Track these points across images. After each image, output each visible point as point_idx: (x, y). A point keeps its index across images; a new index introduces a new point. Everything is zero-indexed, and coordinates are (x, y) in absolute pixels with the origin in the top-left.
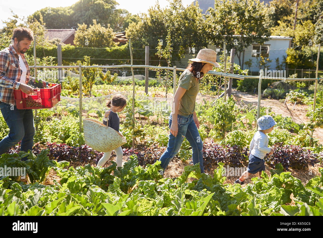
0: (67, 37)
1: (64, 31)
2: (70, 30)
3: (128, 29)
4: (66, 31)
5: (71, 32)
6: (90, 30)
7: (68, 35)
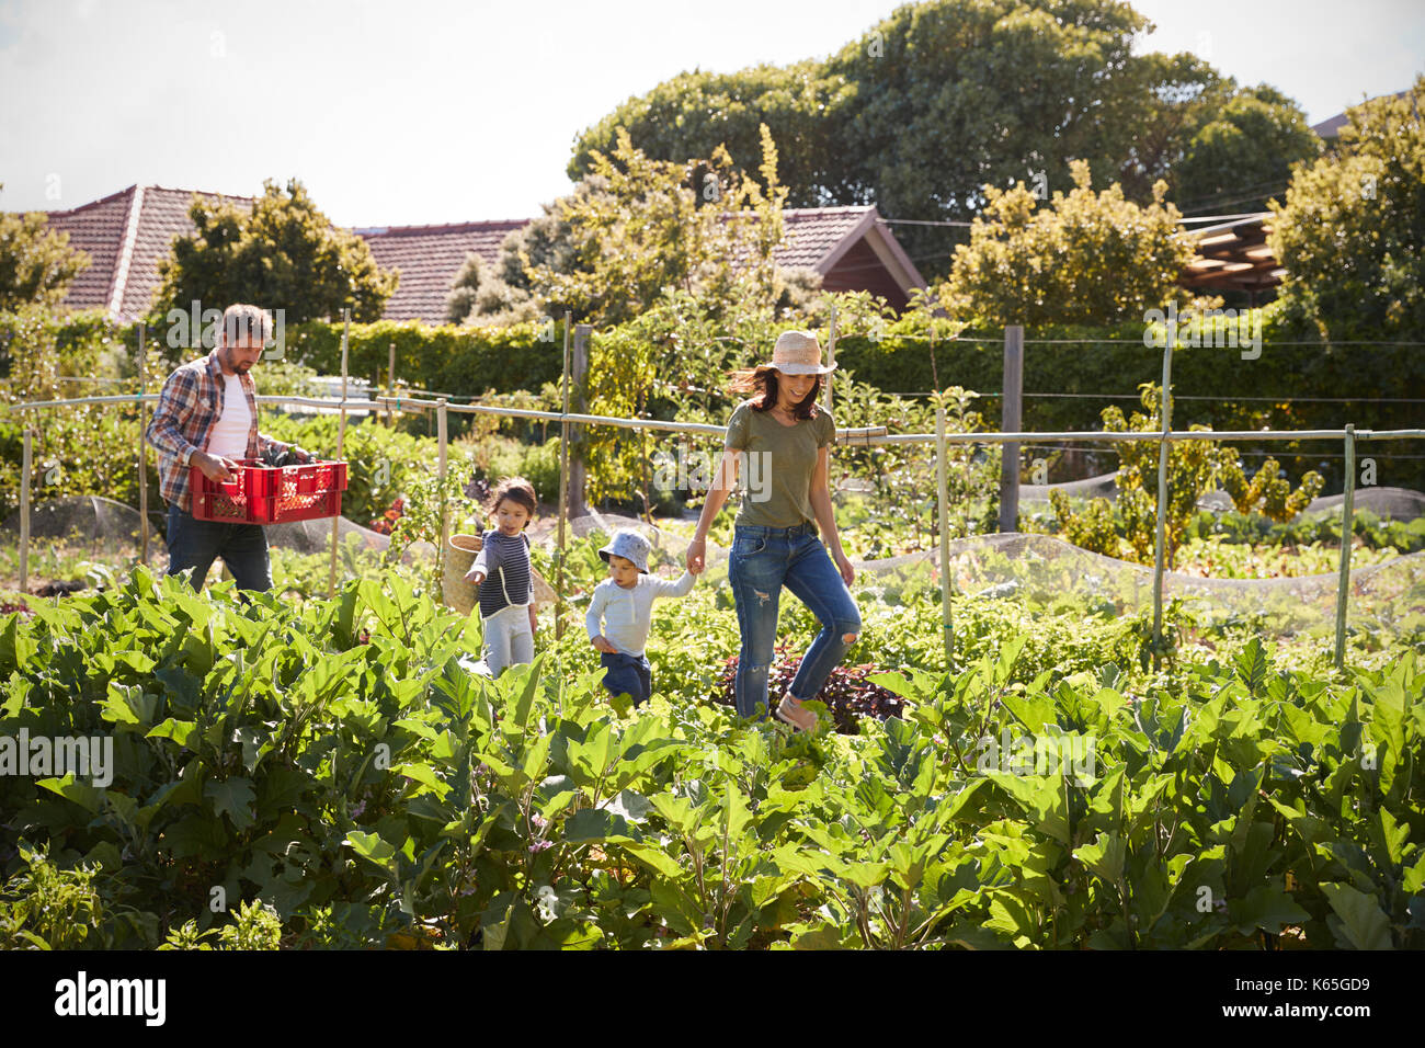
0: (827, 254)
1: (807, 218)
2: (845, 215)
3: (1283, 204)
4: (820, 216)
5: (855, 223)
6: (1051, 226)
7: (834, 246)
